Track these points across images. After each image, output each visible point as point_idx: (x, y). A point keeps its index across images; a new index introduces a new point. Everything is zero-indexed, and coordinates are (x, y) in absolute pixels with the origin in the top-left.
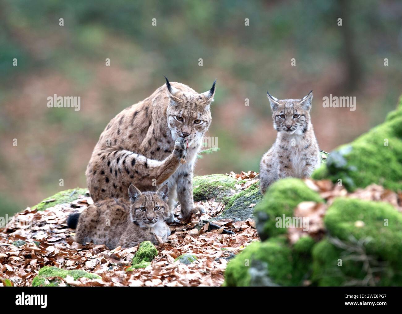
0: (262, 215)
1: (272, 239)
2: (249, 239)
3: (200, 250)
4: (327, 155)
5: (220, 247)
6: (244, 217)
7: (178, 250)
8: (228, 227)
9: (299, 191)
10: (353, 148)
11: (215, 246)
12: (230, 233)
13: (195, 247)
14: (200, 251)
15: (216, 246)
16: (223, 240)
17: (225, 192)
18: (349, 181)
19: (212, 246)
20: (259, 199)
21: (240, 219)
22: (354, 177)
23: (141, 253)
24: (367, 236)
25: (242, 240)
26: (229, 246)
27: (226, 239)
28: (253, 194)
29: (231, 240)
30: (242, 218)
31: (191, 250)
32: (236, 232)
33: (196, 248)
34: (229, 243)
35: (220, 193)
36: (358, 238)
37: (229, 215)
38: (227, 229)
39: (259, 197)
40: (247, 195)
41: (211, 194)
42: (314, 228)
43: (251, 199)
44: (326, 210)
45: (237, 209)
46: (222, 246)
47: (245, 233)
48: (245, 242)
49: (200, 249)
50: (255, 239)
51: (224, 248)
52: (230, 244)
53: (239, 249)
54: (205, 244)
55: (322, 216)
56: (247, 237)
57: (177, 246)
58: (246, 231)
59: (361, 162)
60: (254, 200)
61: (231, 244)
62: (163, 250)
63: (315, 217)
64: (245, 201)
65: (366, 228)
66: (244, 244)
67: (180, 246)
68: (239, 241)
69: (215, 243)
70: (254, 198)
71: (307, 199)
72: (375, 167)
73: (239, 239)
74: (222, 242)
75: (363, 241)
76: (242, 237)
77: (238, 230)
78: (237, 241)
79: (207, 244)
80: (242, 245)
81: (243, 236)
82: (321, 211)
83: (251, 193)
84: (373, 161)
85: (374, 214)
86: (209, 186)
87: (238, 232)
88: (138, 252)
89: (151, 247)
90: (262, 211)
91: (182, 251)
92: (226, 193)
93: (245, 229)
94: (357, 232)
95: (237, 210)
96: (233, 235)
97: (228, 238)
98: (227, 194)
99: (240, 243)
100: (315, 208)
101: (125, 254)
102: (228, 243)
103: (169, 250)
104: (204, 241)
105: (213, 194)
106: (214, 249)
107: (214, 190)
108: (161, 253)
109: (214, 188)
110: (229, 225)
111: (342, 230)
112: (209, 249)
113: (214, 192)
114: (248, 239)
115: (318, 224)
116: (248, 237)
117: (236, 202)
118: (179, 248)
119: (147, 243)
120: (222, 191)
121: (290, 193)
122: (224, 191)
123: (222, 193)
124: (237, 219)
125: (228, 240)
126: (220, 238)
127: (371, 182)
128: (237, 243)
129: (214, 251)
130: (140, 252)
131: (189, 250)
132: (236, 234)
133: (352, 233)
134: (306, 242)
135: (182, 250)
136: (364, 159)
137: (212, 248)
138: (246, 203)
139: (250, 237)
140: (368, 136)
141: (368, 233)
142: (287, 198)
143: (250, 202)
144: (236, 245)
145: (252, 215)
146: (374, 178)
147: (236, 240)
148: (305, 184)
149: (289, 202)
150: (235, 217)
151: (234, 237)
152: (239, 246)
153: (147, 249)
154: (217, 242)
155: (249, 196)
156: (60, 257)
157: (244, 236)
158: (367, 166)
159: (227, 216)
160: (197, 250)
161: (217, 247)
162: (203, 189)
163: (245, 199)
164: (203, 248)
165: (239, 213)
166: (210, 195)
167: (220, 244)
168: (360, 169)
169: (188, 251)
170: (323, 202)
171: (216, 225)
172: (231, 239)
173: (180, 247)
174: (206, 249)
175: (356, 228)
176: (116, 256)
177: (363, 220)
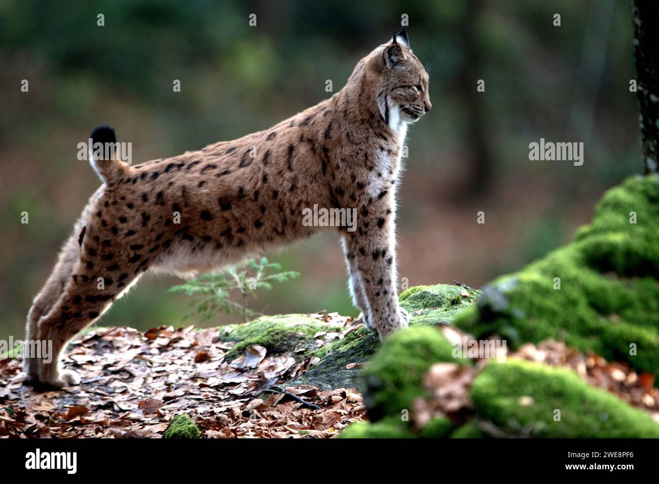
0: (374, 381)
1: (388, 419)
2: (343, 419)
3: (267, 432)
4: (469, 291)
5: (298, 428)
6: (337, 384)
7: (232, 430)
8: (310, 398)
9: (433, 346)
10: (519, 283)
11: (290, 426)
12: (313, 408)
13: (258, 427)
14: (265, 433)
15: (292, 426)
16: (302, 418)
17: (308, 343)
18: (511, 332)
19: (286, 426)
20: (361, 356)
21: (329, 386)
22: (520, 328)
23: (173, 432)
24: (536, 421)
25: (333, 419)
26: (312, 428)
27: (307, 416)
28: (352, 348)
29: (314, 419)
30: (332, 385)
31: (252, 431)
32: (323, 406)
33: (260, 429)
34: (312, 423)
35: (300, 344)
36: (522, 423)
37: (313, 379)
38: (309, 401)
39: (361, 353)
40: (343, 349)
41: (285, 345)
42: (454, 405)
43: (348, 356)
44: (475, 376)
45: (325, 370)
46: (301, 427)
47: (336, 409)
48: (337, 422)
49: (266, 430)
50: (353, 419)
51: (304, 430)
52: (313, 425)
53: (327, 433)
54: (274, 423)
55: (467, 387)
56: (340, 414)
57: (229, 424)
58: (339, 405)
59: (531, 304)
60: (352, 358)
61: (315, 424)
62: (208, 429)
63: (456, 388)
64: (339, 358)
65: (537, 409)
66: (335, 426)
67: (233, 424)
68: (327, 420)
69: (290, 423)
70: (353, 354)
71: (446, 359)
72: (553, 313)
73: (328, 417)
74: (300, 421)
75: (530, 429)
76: (332, 414)
77: (326, 403)
78: (324, 420)
79: (276, 423)
80: (332, 426)
81: (334, 412)
82: (466, 378)
83: (349, 346)
84: (550, 303)
85: (549, 386)
86: (283, 332)
87: (326, 406)
88: (168, 432)
89: (189, 424)
90: (374, 374)
91: (238, 433)
92: (308, 345)
93: (337, 402)
94: (521, 414)
95: (324, 372)
96: (319, 411)
97: (311, 415)
98: (310, 346)
99: (328, 424)
100: (457, 374)
101: (148, 433)
102: (310, 424)
103: (218, 430)
104: (273, 418)
105: (289, 346)
106: (288, 432)
107: (289, 340)
108: (205, 433)
109: (290, 336)
110: (311, 394)
111: (498, 410)
112: (279, 431)
113: (290, 342)
114: (342, 417)
115: (460, 398)
116: (342, 416)
117: (324, 359)
118: (234, 428)
119: (183, 418)
120: (303, 341)
121: (418, 349)
122: (306, 341)
123: (303, 343)
124: (325, 385)
125: (311, 418)
126: (296, 414)
127: (545, 337)
128: (325, 424)
129: (288, 434)
130: (171, 431)
131: (248, 432)
132: (323, 410)
133: (513, 415)
134: (441, 426)
135: (239, 431)
136: (538, 300)
137: (285, 430)
138: (339, 361)
139: (345, 414)
140: (544, 263)
141: (539, 417)
142: (413, 355)
143: (347, 360)
144: (323, 427)
145: (349, 380)
146: (552, 330)
147: (322, 418)
148: (442, 335)
149: (417, 362)
150: (321, 383)
151: (319, 413)
152: (327, 429)
153: (183, 427)
154: (293, 421)
155: (345, 351)
156: (46, 434)
157: (336, 412)
158: (541, 312)
159: (310, 381)
160: (262, 432)
161: (292, 429)
162: (273, 336)
163: (338, 355)
164: (271, 429)
165: (328, 376)
166: (285, 347)
167: (298, 424)
168: (529, 315)
169: (247, 434)
170: (469, 365)
171: (292, 394)
172: (314, 416)
173: (234, 426)
174: (276, 431)
175: (520, 407)
176: (133, 435)
177: (532, 395)
